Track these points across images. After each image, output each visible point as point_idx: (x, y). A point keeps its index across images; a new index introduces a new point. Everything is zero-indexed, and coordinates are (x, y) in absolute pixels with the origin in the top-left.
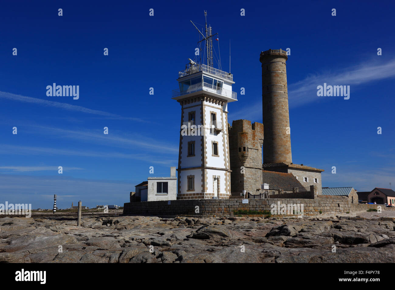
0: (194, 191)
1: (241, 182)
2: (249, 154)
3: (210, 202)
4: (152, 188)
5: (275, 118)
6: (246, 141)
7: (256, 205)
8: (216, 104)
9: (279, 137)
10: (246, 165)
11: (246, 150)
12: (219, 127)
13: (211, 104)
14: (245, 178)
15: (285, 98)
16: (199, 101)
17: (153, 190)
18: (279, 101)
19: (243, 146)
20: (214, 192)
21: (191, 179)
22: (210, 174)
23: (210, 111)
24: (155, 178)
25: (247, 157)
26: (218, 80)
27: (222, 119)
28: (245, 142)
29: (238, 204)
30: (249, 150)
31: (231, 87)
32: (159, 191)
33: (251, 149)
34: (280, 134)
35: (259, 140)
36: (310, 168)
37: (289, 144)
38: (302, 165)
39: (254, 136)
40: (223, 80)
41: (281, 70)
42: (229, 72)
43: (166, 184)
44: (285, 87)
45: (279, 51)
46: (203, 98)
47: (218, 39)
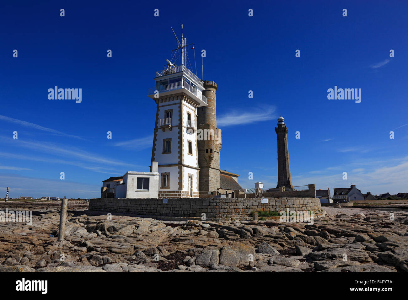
0: (169, 188)
1: (206, 181)
2: (214, 156)
3: (225, 202)
6: (213, 143)
7: (276, 205)
10: (211, 166)
13: (187, 104)
14: (210, 178)
15: (215, 118)
16: (178, 99)
17: (133, 185)
19: (210, 148)
20: (188, 190)
22: (186, 172)
23: (187, 111)
24: (136, 172)
25: (213, 158)
26: (193, 83)
29: (257, 204)
30: (214, 152)
31: (202, 92)
32: (139, 187)
35: (219, 144)
40: (197, 85)
41: (213, 97)
42: (201, 79)
43: (147, 180)
44: (215, 110)
45: (212, 83)
46: (183, 97)
47: (194, 47)
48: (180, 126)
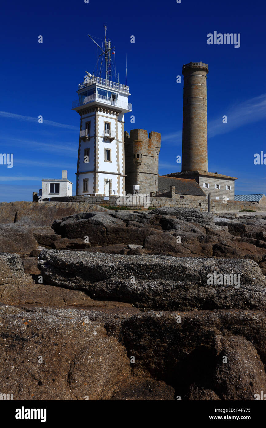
0: (88, 192)
2: (143, 161)
4: (45, 188)
6: (140, 148)
8: (110, 114)
9: (196, 147)
10: (140, 170)
11: (140, 156)
12: (113, 135)
13: (105, 114)
15: (203, 110)
16: (93, 111)
17: (47, 190)
18: (197, 113)
19: (137, 153)
20: (105, 193)
21: (87, 181)
22: (101, 178)
23: (104, 121)
24: (49, 180)
25: (141, 163)
26: (112, 92)
27: (117, 128)
28: (138, 150)
29: (100, 200)
30: (143, 157)
31: (128, 98)
32: (52, 191)
33: (147, 156)
34: (197, 145)
35: (155, 148)
37: (205, 154)
38: (216, 173)
39: (150, 144)
40: (118, 92)
42: (125, 84)
43: (58, 185)
44: (204, 100)
45: (200, 64)
46: (97, 108)
47: (114, 52)
48: (95, 136)
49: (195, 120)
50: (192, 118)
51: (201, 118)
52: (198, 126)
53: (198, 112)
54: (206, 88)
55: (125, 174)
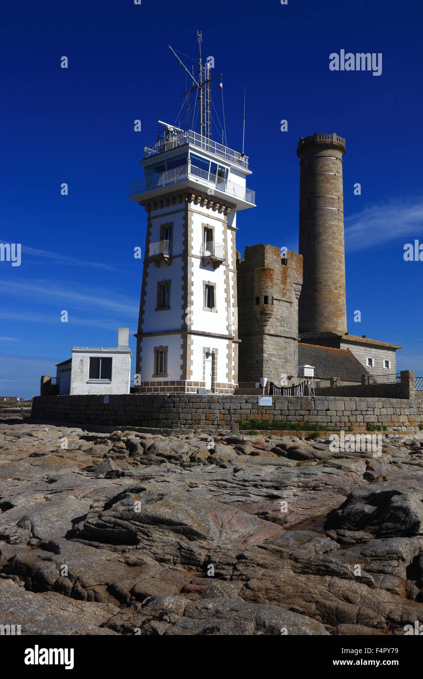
0: (167, 377)
1: (257, 361)
2: (275, 310)
3: (189, 402)
4: (79, 368)
5: (321, 255)
6: (270, 284)
7: (288, 410)
8: (214, 210)
9: (327, 287)
10: (268, 330)
11: (270, 301)
12: (219, 254)
13: (204, 209)
14: (265, 355)
15: (339, 220)
16: (181, 202)
18: (327, 225)
19: (265, 294)
20: (204, 380)
21: (162, 353)
22: (197, 345)
23: (202, 224)
24: (87, 349)
25: (272, 314)
26: (219, 164)
27: (225, 240)
28: (267, 287)
29: (250, 406)
30: (275, 302)
31: (245, 180)
32: (94, 374)
33: (279, 300)
34: (328, 283)
35: (293, 285)
36: (377, 342)
37: (343, 300)
38: (364, 337)
39: (285, 276)
40: (229, 165)
41: (335, 171)
42: (241, 152)
43: (108, 362)
44: (339, 201)
45: (332, 138)
46: (189, 196)
47: (221, 85)
48: (185, 255)
49: (324, 237)
50: (320, 234)
51: (334, 233)
52: (331, 249)
53: (330, 223)
54: (341, 181)
55: (239, 338)
